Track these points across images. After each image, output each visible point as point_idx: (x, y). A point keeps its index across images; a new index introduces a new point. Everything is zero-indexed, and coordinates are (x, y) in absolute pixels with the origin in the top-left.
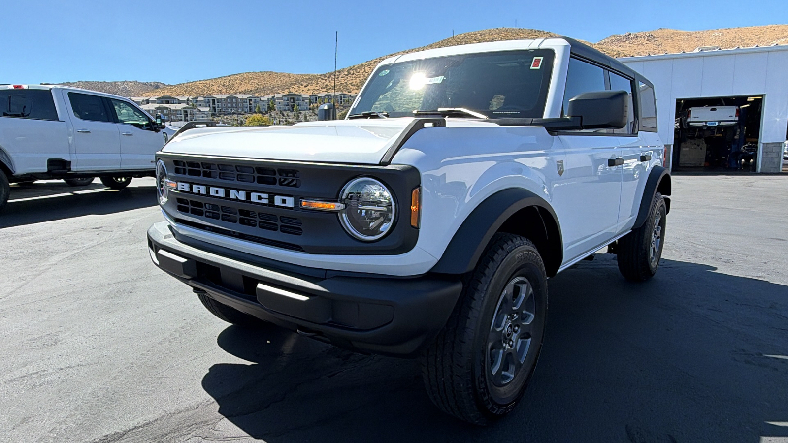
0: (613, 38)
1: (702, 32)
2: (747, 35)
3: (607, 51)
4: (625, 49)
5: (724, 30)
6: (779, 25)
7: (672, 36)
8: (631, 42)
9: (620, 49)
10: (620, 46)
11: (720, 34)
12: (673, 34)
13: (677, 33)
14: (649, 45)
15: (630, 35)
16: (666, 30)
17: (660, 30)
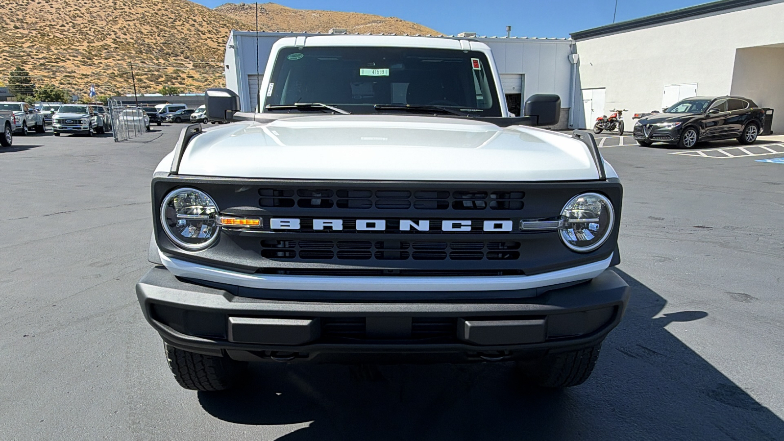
0: (229, 6)
1: (304, 11)
2: (338, 18)
3: (226, 19)
4: (242, 18)
5: (320, 12)
6: (358, 13)
7: (281, 12)
8: (246, 13)
9: (237, 18)
10: (236, 15)
11: (318, 15)
12: (281, 10)
13: (285, 9)
14: (263, 17)
15: (244, 5)
16: (275, 5)
17: (270, 5)
